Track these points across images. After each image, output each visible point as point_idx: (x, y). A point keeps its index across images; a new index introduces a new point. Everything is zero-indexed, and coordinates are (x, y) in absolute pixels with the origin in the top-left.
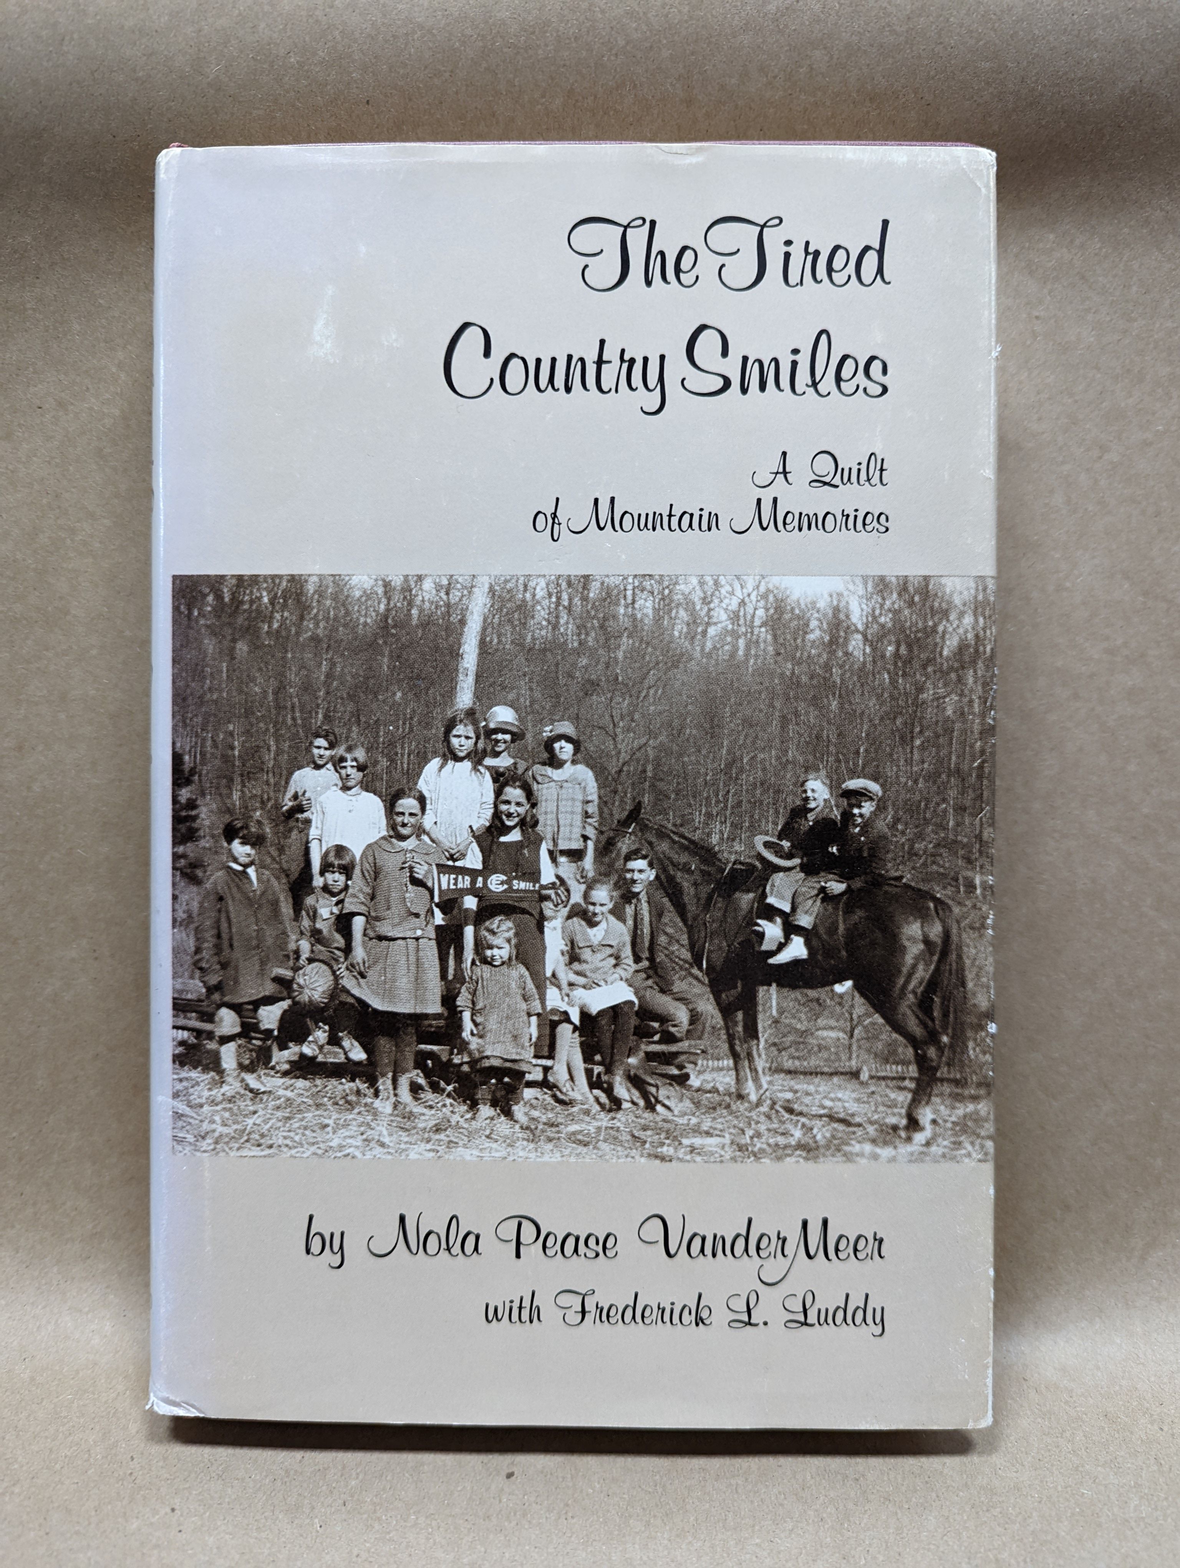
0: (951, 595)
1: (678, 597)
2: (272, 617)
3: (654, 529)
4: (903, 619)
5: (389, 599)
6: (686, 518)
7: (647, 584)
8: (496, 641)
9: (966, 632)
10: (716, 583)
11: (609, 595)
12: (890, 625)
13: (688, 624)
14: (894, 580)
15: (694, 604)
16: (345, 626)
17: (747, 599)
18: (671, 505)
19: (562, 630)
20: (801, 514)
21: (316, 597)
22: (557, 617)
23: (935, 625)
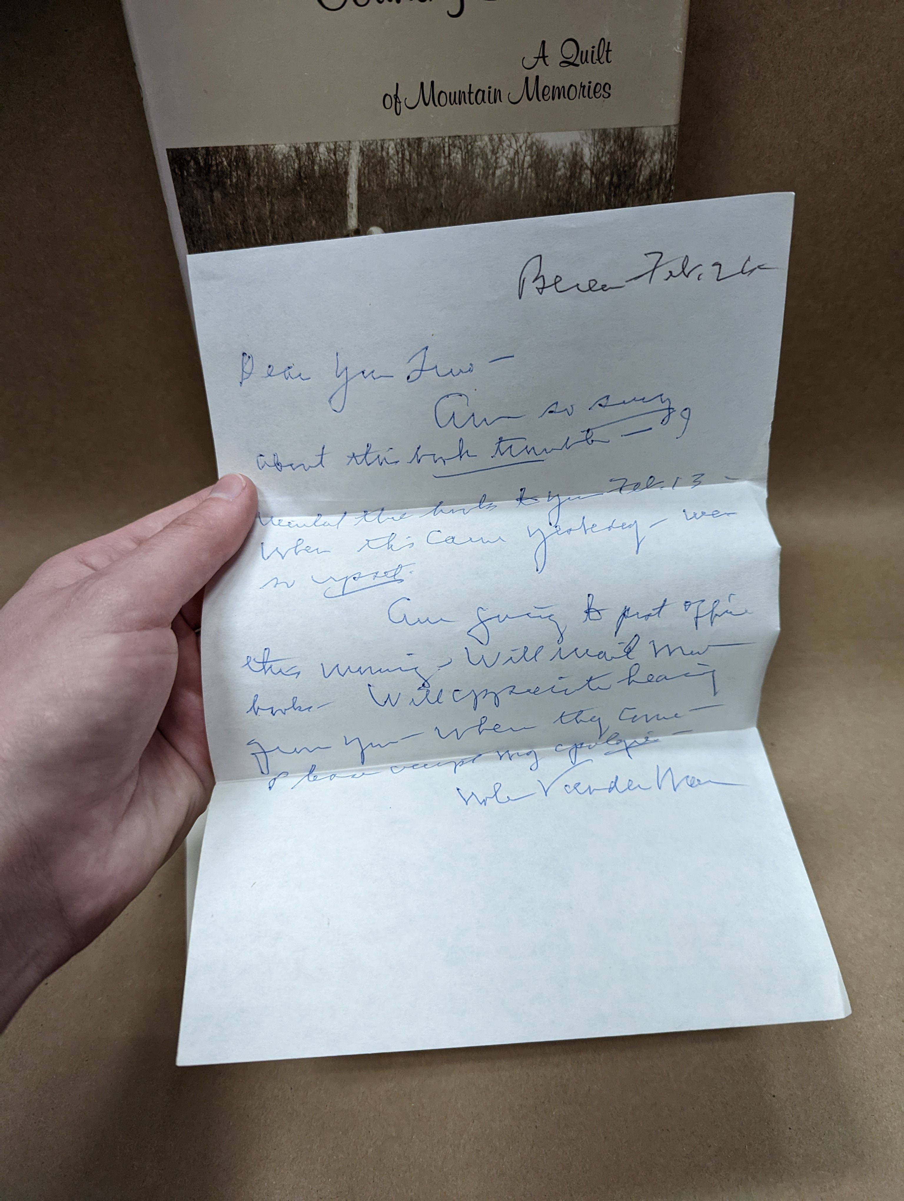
0: (647, 140)
1: (477, 150)
2: (231, 175)
3: (460, 103)
4: (616, 158)
5: (300, 160)
6: (480, 93)
7: (457, 142)
8: (367, 185)
9: (655, 165)
10: (500, 139)
11: (434, 150)
12: (608, 162)
13: (483, 169)
14: (612, 131)
15: (487, 155)
16: (276, 179)
17: (519, 150)
18: (470, 85)
19: (407, 176)
20: (554, 87)
21: (255, 160)
22: (403, 167)
23: (636, 161)
